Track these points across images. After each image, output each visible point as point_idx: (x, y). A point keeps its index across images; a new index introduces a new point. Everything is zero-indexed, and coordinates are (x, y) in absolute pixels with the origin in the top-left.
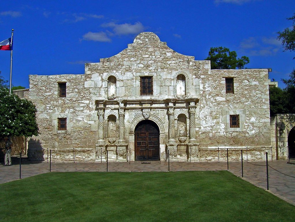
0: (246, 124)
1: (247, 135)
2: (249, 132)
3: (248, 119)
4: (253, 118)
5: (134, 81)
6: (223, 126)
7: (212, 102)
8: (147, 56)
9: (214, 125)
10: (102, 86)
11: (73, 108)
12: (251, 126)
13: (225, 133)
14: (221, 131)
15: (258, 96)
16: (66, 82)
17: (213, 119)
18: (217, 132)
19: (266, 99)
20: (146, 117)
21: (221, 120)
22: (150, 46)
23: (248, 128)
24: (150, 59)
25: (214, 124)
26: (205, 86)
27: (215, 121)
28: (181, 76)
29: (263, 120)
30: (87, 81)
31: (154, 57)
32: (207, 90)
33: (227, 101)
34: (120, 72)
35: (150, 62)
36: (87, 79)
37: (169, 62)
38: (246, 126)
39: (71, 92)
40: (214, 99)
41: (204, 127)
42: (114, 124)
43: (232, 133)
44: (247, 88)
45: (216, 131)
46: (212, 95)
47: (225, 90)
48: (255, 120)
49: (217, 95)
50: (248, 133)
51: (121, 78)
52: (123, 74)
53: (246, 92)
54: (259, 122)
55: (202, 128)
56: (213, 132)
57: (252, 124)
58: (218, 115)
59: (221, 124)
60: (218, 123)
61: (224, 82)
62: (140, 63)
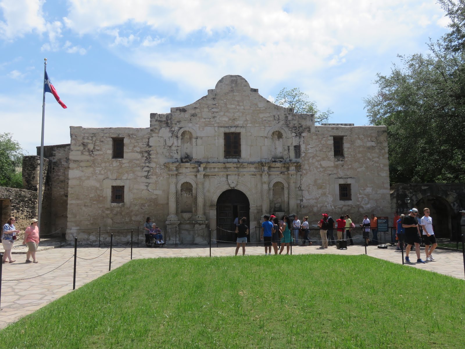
0: (360, 196)
1: (361, 210)
2: (364, 206)
3: (363, 189)
4: (369, 188)
5: (216, 138)
6: (330, 199)
7: (317, 168)
8: (233, 106)
9: (320, 197)
10: (173, 144)
11: (134, 172)
12: (366, 199)
13: (333, 208)
14: (328, 204)
15: (374, 159)
16: (124, 138)
17: (318, 189)
18: (323, 206)
19: (385, 165)
20: (233, 185)
21: (328, 190)
22: (237, 94)
23: (362, 200)
24: (237, 110)
25: (319, 195)
26: (308, 147)
27: (320, 191)
28: (277, 133)
29: (381, 191)
30: (152, 137)
31: (242, 107)
32: (310, 151)
33: (336, 167)
34: (198, 125)
35: (238, 113)
36: (154, 135)
37: (261, 116)
38: (360, 198)
39: (130, 151)
40: (319, 163)
41: (307, 200)
42: (189, 195)
43: (342, 208)
44: (361, 149)
45: (321, 205)
46: (316, 158)
47: (332, 153)
48: (371, 191)
49: (323, 159)
50: (363, 208)
51: (199, 135)
52: (201, 129)
53: (359, 155)
54: (376, 193)
55: (304, 201)
56: (319, 205)
57: (368, 195)
58: (324, 184)
59: (328, 195)
60: (324, 194)
61: (331, 142)
62: (224, 115)
